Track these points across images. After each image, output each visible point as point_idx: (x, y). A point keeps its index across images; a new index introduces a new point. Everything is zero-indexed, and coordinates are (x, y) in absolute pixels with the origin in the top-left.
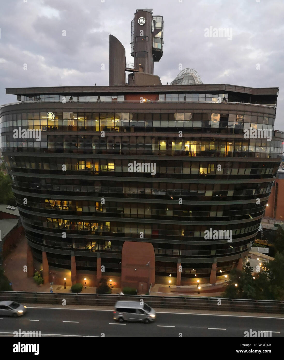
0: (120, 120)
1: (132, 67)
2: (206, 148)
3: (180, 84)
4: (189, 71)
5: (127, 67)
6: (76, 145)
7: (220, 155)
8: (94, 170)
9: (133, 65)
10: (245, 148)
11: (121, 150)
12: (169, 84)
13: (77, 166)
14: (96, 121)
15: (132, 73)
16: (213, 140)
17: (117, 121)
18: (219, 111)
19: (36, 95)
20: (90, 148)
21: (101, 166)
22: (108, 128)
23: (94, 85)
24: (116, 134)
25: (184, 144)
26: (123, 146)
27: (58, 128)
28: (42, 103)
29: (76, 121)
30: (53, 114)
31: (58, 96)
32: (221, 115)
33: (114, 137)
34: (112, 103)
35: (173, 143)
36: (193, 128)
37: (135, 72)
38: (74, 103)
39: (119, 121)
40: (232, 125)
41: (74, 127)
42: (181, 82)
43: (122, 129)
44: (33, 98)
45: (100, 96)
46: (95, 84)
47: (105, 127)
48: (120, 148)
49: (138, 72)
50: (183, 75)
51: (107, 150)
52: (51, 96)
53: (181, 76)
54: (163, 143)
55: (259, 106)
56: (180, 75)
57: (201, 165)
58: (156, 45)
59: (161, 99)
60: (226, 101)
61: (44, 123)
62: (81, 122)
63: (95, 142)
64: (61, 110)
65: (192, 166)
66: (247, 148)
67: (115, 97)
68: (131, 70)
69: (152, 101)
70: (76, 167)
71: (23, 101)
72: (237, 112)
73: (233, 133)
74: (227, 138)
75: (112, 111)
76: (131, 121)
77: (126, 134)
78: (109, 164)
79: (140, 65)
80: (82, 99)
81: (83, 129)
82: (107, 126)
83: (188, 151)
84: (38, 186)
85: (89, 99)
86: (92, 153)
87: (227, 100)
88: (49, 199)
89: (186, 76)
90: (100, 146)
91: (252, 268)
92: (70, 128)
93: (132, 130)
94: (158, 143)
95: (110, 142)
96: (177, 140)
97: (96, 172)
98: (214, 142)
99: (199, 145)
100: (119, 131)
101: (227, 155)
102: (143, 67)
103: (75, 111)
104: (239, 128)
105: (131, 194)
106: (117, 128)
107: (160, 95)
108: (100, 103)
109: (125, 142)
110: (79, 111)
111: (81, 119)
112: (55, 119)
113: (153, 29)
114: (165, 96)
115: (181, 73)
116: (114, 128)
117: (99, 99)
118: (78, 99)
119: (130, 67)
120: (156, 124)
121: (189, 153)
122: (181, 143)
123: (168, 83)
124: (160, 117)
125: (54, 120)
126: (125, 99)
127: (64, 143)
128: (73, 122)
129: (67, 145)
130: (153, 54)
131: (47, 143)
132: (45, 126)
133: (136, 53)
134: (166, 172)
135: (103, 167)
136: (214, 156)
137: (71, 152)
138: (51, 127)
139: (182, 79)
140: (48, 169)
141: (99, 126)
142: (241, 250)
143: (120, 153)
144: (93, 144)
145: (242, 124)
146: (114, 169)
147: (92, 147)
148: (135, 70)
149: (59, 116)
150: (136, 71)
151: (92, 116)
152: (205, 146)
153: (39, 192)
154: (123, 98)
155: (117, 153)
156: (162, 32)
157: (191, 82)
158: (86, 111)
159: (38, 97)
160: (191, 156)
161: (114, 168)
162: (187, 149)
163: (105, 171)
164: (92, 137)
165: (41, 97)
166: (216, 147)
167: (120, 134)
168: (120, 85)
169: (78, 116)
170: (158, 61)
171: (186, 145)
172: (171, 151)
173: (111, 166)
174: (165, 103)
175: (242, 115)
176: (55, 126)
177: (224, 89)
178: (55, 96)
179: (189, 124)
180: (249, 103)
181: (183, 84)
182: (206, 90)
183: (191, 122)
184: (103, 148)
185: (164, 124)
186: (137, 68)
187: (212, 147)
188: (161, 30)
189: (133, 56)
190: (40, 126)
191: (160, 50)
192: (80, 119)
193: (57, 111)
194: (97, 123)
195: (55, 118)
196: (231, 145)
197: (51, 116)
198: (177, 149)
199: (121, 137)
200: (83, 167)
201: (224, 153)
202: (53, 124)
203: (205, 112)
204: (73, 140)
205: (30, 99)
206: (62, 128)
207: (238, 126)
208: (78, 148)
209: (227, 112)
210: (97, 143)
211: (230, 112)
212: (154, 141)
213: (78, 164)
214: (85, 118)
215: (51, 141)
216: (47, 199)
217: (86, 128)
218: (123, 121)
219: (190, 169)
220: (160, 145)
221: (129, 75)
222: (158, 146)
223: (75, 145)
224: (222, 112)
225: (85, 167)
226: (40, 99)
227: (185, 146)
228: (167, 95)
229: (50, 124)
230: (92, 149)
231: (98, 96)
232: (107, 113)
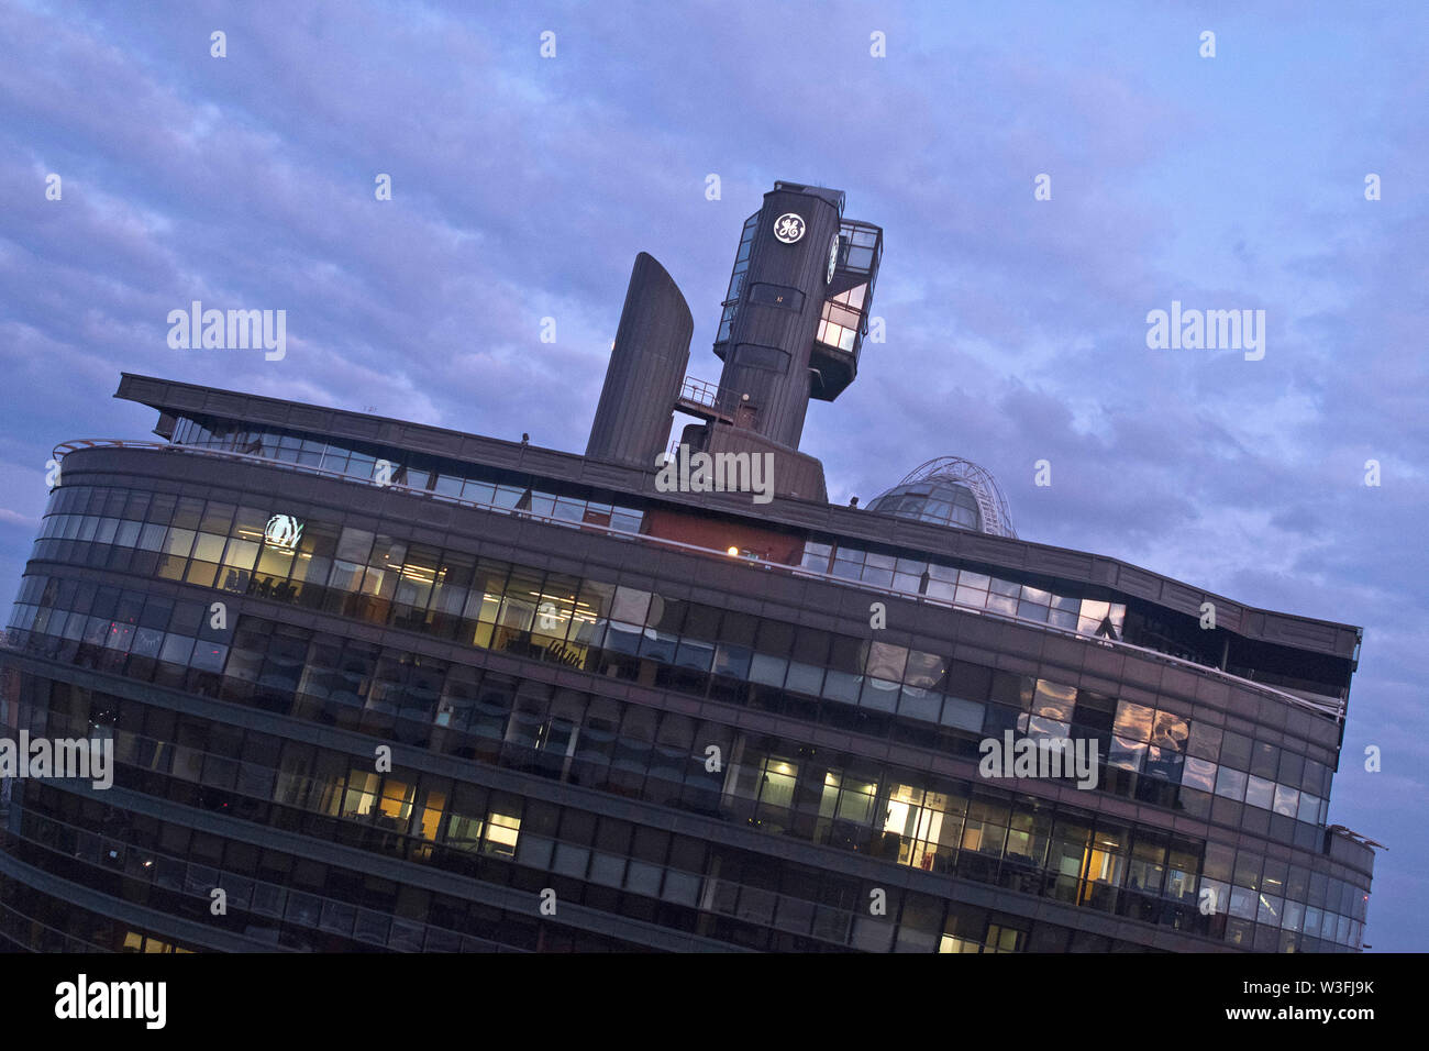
0: (600, 617)
1: (709, 401)
2: (987, 838)
3: (909, 516)
4: (959, 471)
5: (687, 393)
6: (361, 691)
7: (1053, 892)
8: (415, 833)
9: (715, 391)
10: (1180, 882)
11: (568, 763)
12: (861, 506)
13: (339, 791)
14: (487, 597)
15: (703, 422)
16: (1027, 809)
17: (587, 617)
18: (1074, 677)
19: (247, 427)
20: (425, 717)
21: (455, 820)
22: (535, 641)
23: (519, 440)
24: (566, 680)
25: (882, 798)
26: (583, 743)
27: (297, 593)
28: (263, 467)
29: (395, 580)
30: (295, 523)
31: (346, 453)
32: (1081, 693)
33: (554, 690)
34: (582, 532)
35: (829, 779)
36: (939, 727)
37: (716, 425)
38: (406, 495)
39: (593, 621)
40: (1130, 756)
41: (373, 601)
42: (914, 509)
43: (597, 659)
44: (230, 437)
45: (534, 493)
46: (526, 437)
47: (524, 633)
48: (570, 752)
49: (731, 424)
50: (929, 478)
51: (501, 744)
52: (310, 445)
53: (922, 483)
54: (784, 768)
55: (1260, 693)
56: (918, 477)
57: (953, 922)
58: (835, 334)
59: (813, 560)
60: (1113, 636)
61: (242, 558)
62: (411, 585)
63: (459, 692)
64: (339, 517)
65: (905, 918)
66: (1188, 884)
67: (605, 508)
68: (703, 410)
69: (769, 564)
70: (331, 798)
71: (179, 442)
72: (1154, 696)
73: (1131, 795)
74: (1095, 814)
75: (574, 568)
76: (652, 634)
77: (611, 687)
78: (496, 818)
79: (746, 397)
80: (450, 489)
81: (416, 621)
82: (530, 634)
83: (897, 835)
84: (113, 854)
85: (478, 494)
86: (428, 743)
87: (1117, 631)
88: (146, 934)
89: (944, 486)
90: (474, 717)
92: (358, 603)
93: (648, 673)
94: (757, 766)
95: (530, 708)
96: (853, 770)
97: (421, 841)
98: (1030, 819)
99: (955, 819)
100: (581, 667)
101: (1087, 897)
102: (756, 409)
103: (403, 531)
104: (1160, 774)
106: (576, 651)
107: (809, 547)
108: (528, 521)
109: (595, 724)
110: (419, 535)
111: (417, 572)
112: (298, 549)
113: (832, 266)
114: (834, 552)
115: (924, 473)
116: (564, 649)
117: (525, 502)
118: (432, 485)
119: (698, 398)
120: (765, 671)
121: (903, 847)
122: (871, 789)
123: (855, 501)
124: (794, 643)
125: (292, 553)
126: (646, 527)
127: (309, 668)
128: (376, 578)
129: (318, 680)
130: (811, 366)
131: (226, 649)
132: (243, 571)
133: (740, 348)
134: (770, 919)
135: (463, 827)
136: (1024, 889)
137: (326, 716)
138: (269, 579)
139: (925, 496)
140: (192, 777)
141: (496, 626)
143: (564, 777)
144: (444, 700)
145: (1178, 760)
146: (511, 847)
147: (434, 715)
148: (717, 415)
149: (320, 539)
150: (725, 418)
151: (473, 571)
152: (986, 829)
153: (109, 883)
154: (638, 524)
155: (545, 769)
156: (868, 289)
157: (960, 519)
158: (454, 542)
159: (253, 438)
160: (908, 863)
161: (514, 844)
162: (895, 823)
163: (466, 846)
164: (446, 666)
165: (267, 439)
166: (1039, 847)
167: (583, 684)
168: (638, 461)
169: (408, 559)
170: (831, 398)
171: (891, 806)
172: (814, 818)
173: (504, 831)
174: (827, 584)
175: (1182, 717)
176: (289, 579)
177: (1110, 582)
178: (331, 449)
179: (922, 707)
180: (1217, 670)
181: (924, 518)
182: (1028, 569)
183: (936, 699)
184: (489, 732)
185: (805, 680)
186: (731, 409)
187: (1019, 840)
188: (868, 277)
189: (722, 356)
190: (221, 566)
191: (845, 358)
192: (416, 574)
193: (315, 513)
194: (489, 609)
195: (299, 543)
196: (1113, 851)
197: (283, 530)
198: (844, 814)
199: (589, 698)
200: (365, 804)
201: (1072, 883)
202: (281, 572)
203: (1006, 663)
204: (351, 663)
205: (215, 439)
206: (319, 596)
207: (1158, 765)
208: (369, 705)
209: (1111, 688)
210: (464, 704)
211: (1125, 691)
212: (741, 746)
213: (346, 784)
214: (437, 574)
215: (249, 644)
216: (136, 930)
217: (429, 621)
218: (614, 625)
219: (892, 928)
220: (765, 778)
221: (689, 430)
222: (756, 777)
223: (354, 687)
224: (1087, 682)
225: (376, 809)
226: (258, 447)
227: (885, 807)
228: (841, 553)
229: (265, 567)
230: (431, 728)
231: (524, 491)
232: (547, 572)
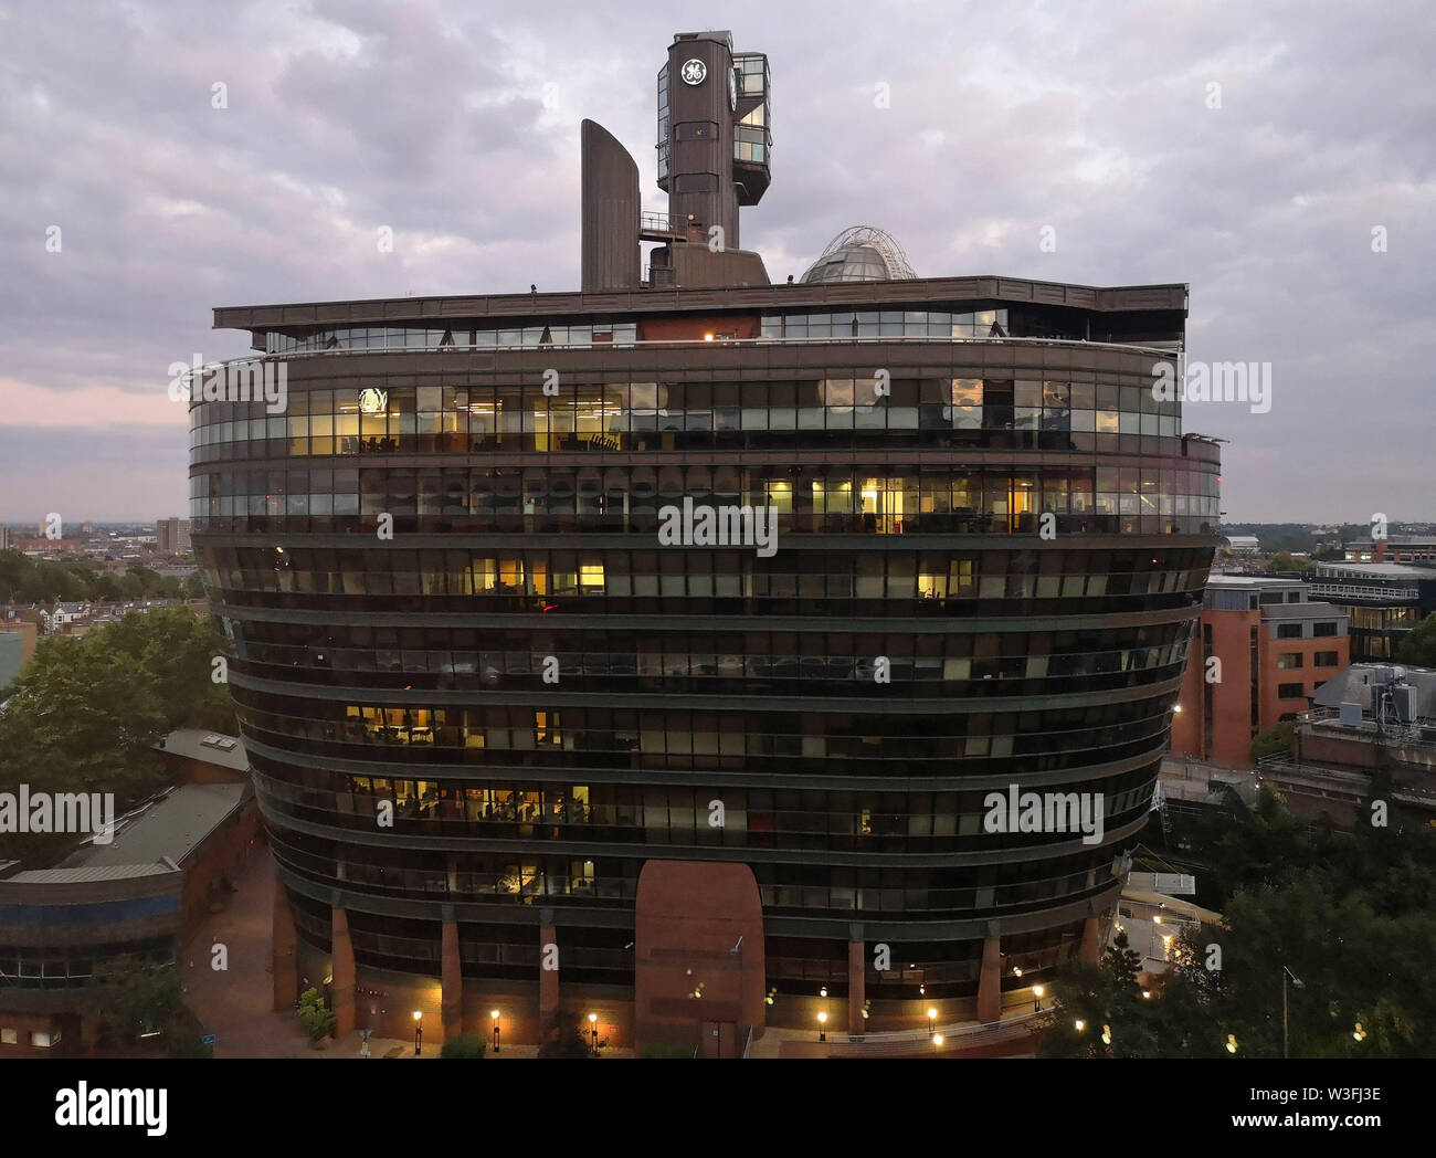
0: (623, 409)
1: (664, 227)
2: (937, 501)
3: (833, 280)
4: (863, 236)
5: (646, 225)
6: (465, 503)
7: (991, 528)
8: (530, 593)
9: (667, 218)
10: (1081, 500)
11: (626, 519)
12: (796, 281)
13: (468, 577)
14: (537, 414)
15: (663, 245)
16: (963, 474)
17: (613, 412)
18: (979, 372)
19: (322, 329)
20: (515, 510)
21: (556, 578)
22: (580, 438)
23: (529, 291)
24: (609, 460)
25: (856, 489)
26: (634, 503)
27: (397, 444)
28: (344, 356)
29: (466, 416)
30: (379, 392)
31: (402, 331)
32: (986, 383)
33: (603, 470)
34: (595, 349)
35: (816, 486)
36: (886, 431)
37: (674, 244)
38: (456, 352)
39: (619, 413)
40: (1030, 420)
41: (455, 437)
42: (836, 274)
43: (629, 440)
44: (311, 339)
45: (551, 328)
46: (533, 287)
47: (571, 434)
48: (626, 510)
49: (685, 241)
50: (842, 247)
51: (575, 516)
52: (374, 332)
53: (838, 252)
54: (781, 486)
55: (1118, 351)
56: (834, 249)
57: (924, 565)
58: (747, 152)
59: (769, 333)
60: (1002, 335)
61: (348, 427)
62: (482, 418)
63: (534, 488)
64: (411, 380)
65: (890, 569)
66: (1087, 498)
67: (607, 328)
68: (662, 235)
69: (737, 341)
70: (464, 581)
71: (274, 352)
72: (1042, 370)
73: (1035, 445)
74: (1012, 467)
75: (596, 378)
76: (664, 413)
77: (643, 458)
78: (585, 569)
79: (691, 217)
80: (486, 341)
81: (490, 443)
82: (575, 433)
83: (873, 515)
84: (321, 657)
85: (509, 340)
86: (520, 528)
87: (1005, 330)
88: (360, 705)
89: (855, 251)
90: (551, 502)
91: (1138, 954)
92: (443, 441)
93: (668, 443)
94: (761, 489)
95: (588, 487)
96: (830, 476)
97: (536, 598)
98: (965, 481)
99: (913, 494)
100: (619, 448)
101: (1016, 526)
102: (700, 225)
103: (462, 380)
104: (1053, 428)
105: (668, 678)
106: (612, 438)
107: (764, 320)
108: (551, 351)
109: (644, 487)
110: (475, 380)
111: (481, 407)
112: (388, 411)
113: (734, 96)
114: (783, 320)
115: (838, 244)
116: (603, 438)
117: (546, 337)
118: (473, 341)
119: (655, 227)
120: (753, 420)
121: (878, 521)
122: (847, 487)
123: (791, 278)
124: (770, 394)
125: (385, 415)
126: (641, 336)
127: (421, 495)
128: (452, 419)
129: (430, 502)
130: (734, 181)
131: (357, 496)
132: (352, 437)
133: (678, 179)
134: (794, 592)
135: (563, 580)
136: (970, 531)
137: (443, 526)
138: (373, 439)
139: (842, 262)
140: (361, 592)
141: (549, 433)
142: (1091, 883)
143: (626, 528)
144: (526, 495)
145: (1065, 413)
146: (601, 586)
147: (522, 508)
148: (674, 237)
149: (402, 400)
150: (679, 237)
151: (521, 398)
152: (935, 494)
153: (325, 677)
154: (633, 334)
155: (613, 526)
156: (765, 106)
157: (872, 274)
158: (501, 379)
159: (329, 335)
160: (884, 532)
161: (603, 583)
162: (870, 507)
163: (570, 593)
164: (521, 470)
165: (340, 334)
166: (977, 499)
167: (623, 461)
168: (622, 286)
169: (470, 401)
170: (755, 202)
171: (864, 494)
172: (810, 516)
173: (593, 576)
174: (784, 346)
175: (1063, 381)
176: (388, 435)
177: (993, 295)
178: (392, 331)
179: (873, 420)
180: (1084, 341)
181: (845, 279)
182: (930, 299)
183: (881, 412)
184: (564, 511)
185: (783, 420)
186: (682, 230)
187: (960, 498)
188: (761, 99)
189: (665, 189)
190: (334, 437)
191: (760, 168)
192: (481, 410)
193: (393, 381)
194: (540, 423)
195: (388, 406)
196: (1029, 489)
197: (373, 401)
198: (832, 509)
199: (629, 470)
200: (489, 581)
201: (1004, 519)
202: (380, 431)
203: (926, 373)
204: (451, 485)
205: (300, 343)
206: (415, 443)
207: (1050, 421)
208: (472, 511)
209: (1006, 374)
210: (536, 495)
211: (1019, 373)
212: (747, 479)
213: (472, 570)
214: (496, 407)
215: (373, 489)
216: (353, 704)
217: (499, 441)
218: (634, 413)
219: (882, 579)
220: (770, 497)
221: (654, 252)
222: (763, 498)
223: (458, 502)
224: (990, 373)
225: (498, 583)
226: (334, 341)
227: (859, 496)
228: (790, 319)
229: (368, 430)
230: (522, 516)
231: (543, 329)
232: (576, 386)
